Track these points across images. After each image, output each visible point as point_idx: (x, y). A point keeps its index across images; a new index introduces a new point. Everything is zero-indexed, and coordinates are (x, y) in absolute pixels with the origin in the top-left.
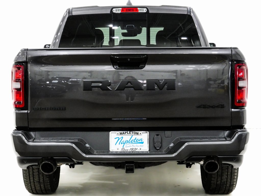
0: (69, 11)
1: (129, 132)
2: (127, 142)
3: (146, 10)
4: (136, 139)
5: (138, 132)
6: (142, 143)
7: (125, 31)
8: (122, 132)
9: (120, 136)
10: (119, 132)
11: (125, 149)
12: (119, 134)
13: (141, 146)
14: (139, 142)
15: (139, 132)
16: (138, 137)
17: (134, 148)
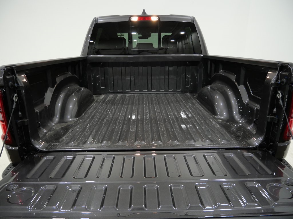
0: (95, 20)
3: (158, 19)
7: (141, 36)
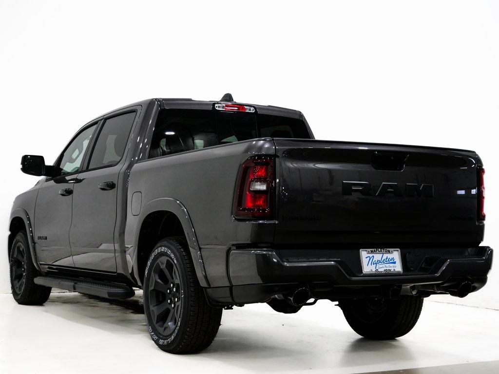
1: (380, 249)
2: (379, 262)
3: (254, 110)
4: (387, 258)
5: (389, 249)
6: (395, 263)
8: (373, 250)
9: (371, 255)
10: (370, 250)
11: (380, 270)
12: (370, 252)
13: (394, 266)
14: (391, 262)
15: (391, 250)
16: (390, 256)
17: (388, 269)
